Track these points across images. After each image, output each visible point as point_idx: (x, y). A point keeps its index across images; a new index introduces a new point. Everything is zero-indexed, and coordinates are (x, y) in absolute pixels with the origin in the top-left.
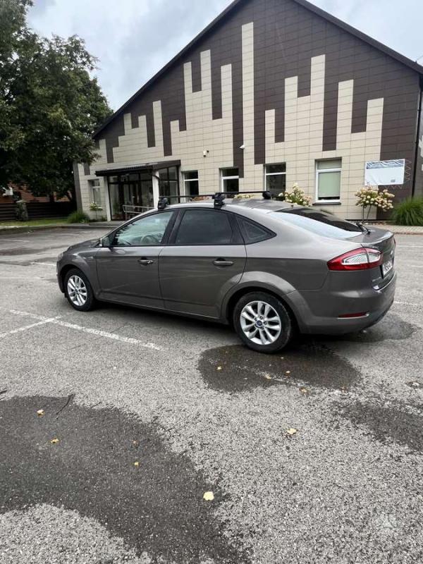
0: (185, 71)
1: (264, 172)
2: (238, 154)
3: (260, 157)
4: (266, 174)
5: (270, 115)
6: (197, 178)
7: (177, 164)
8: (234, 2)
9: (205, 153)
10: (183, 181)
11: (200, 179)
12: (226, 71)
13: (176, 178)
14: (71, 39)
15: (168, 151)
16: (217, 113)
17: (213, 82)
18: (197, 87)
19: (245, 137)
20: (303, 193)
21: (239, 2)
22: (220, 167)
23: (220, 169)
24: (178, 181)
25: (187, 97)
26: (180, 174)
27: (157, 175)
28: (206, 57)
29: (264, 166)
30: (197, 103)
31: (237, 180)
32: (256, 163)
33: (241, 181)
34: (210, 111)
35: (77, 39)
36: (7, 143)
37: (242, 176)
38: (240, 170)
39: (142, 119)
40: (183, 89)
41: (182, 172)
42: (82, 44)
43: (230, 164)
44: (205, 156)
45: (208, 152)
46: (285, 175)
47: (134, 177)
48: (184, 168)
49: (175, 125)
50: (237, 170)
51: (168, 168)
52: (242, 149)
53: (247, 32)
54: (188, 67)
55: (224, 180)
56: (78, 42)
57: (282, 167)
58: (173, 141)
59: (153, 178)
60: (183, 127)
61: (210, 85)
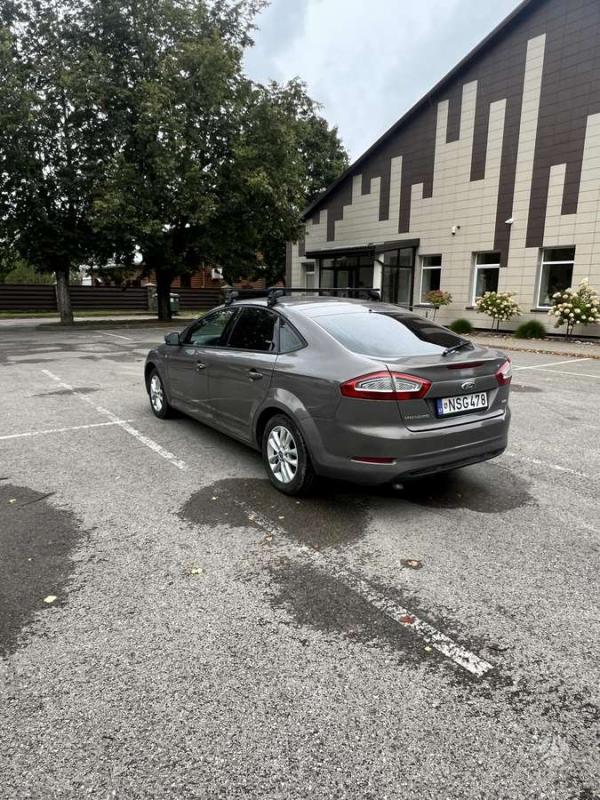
0: (439, 113)
1: (540, 260)
2: (503, 232)
3: (535, 236)
4: (543, 263)
5: (558, 174)
6: (440, 265)
7: (414, 245)
8: (522, 4)
9: (454, 229)
10: (421, 269)
11: (444, 267)
12: (498, 110)
13: (411, 265)
14: (290, 83)
15: (404, 226)
16: (477, 172)
17: (476, 126)
18: (453, 135)
19: (515, 206)
20: (594, 294)
21: (531, 3)
22: (475, 250)
23: (474, 254)
24: (413, 268)
25: (438, 150)
26: (417, 259)
27: (382, 259)
28: (470, 91)
29: (541, 250)
30: (451, 157)
31: (497, 270)
32: (529, 245)
33: (502, 271)
34: (468, 169)
35: (299, 81)
36: (197, 216)
37: (505, 265)
38: (502, 256)
39: (376, 183)
40: (434, 139)
41: (421, 256)
42: (303, 89)
43: (489, 246)
44: (454, 234)
45: (459, 227)
46: (572, 265)
47: (352, 261)
48: (424, 250)
49: (417, 189)
50: (499, 254)
51: (399, 250)
52: (510, 225)
53: (536, 49)
54: (443, 108)
55: (479, 270)
56: (298, 85)
57: (568, 252)
58: (413, 212)
59: (376, 262)
60: (428, 193)
61: (471, 132)
